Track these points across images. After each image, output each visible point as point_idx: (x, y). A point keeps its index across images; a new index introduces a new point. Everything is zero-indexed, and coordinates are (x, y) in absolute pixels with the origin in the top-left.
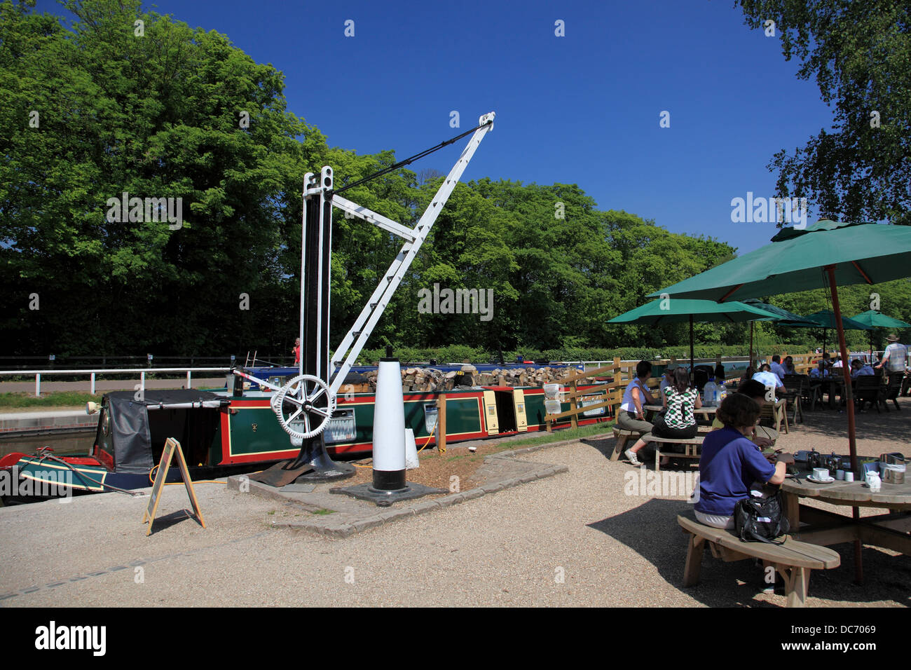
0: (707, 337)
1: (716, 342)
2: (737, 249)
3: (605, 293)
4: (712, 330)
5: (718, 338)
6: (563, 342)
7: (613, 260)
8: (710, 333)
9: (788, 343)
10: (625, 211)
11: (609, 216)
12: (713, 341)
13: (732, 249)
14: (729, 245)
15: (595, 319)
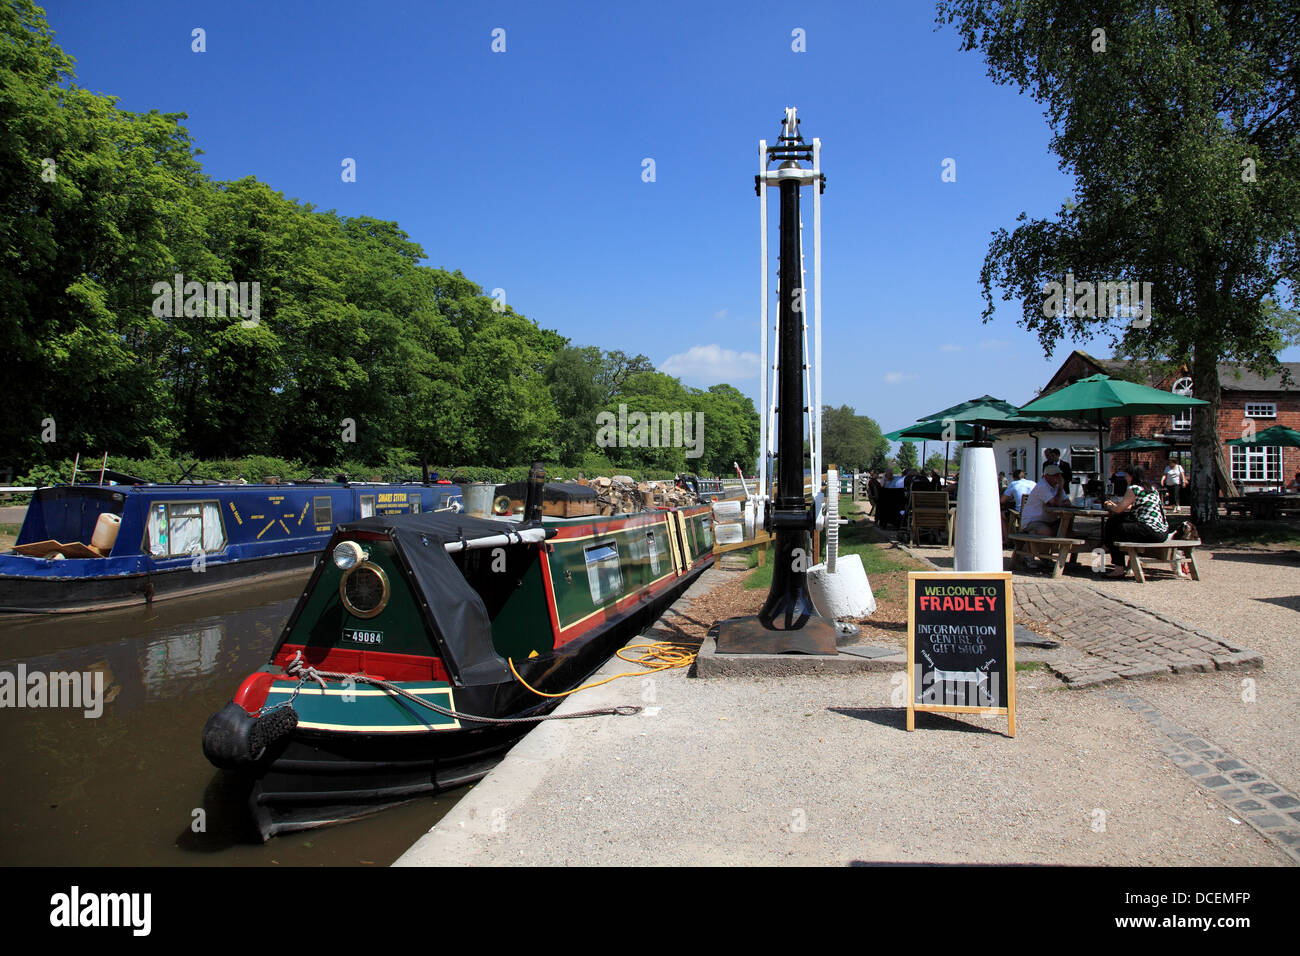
0: (544, 455)
1: (554, 462)
2: (570, 340)
3: (447, 387)
4: (551, 446)
5: (557, 457)
6: (385, 456)
7: (451, 340)
8: (548, 449)
9: (620, 467)
10: (462, 271)
11: (438, 276)
12: (551, 461)
13: (564, 339)
14: (560, 333)
15: (431, 424)
